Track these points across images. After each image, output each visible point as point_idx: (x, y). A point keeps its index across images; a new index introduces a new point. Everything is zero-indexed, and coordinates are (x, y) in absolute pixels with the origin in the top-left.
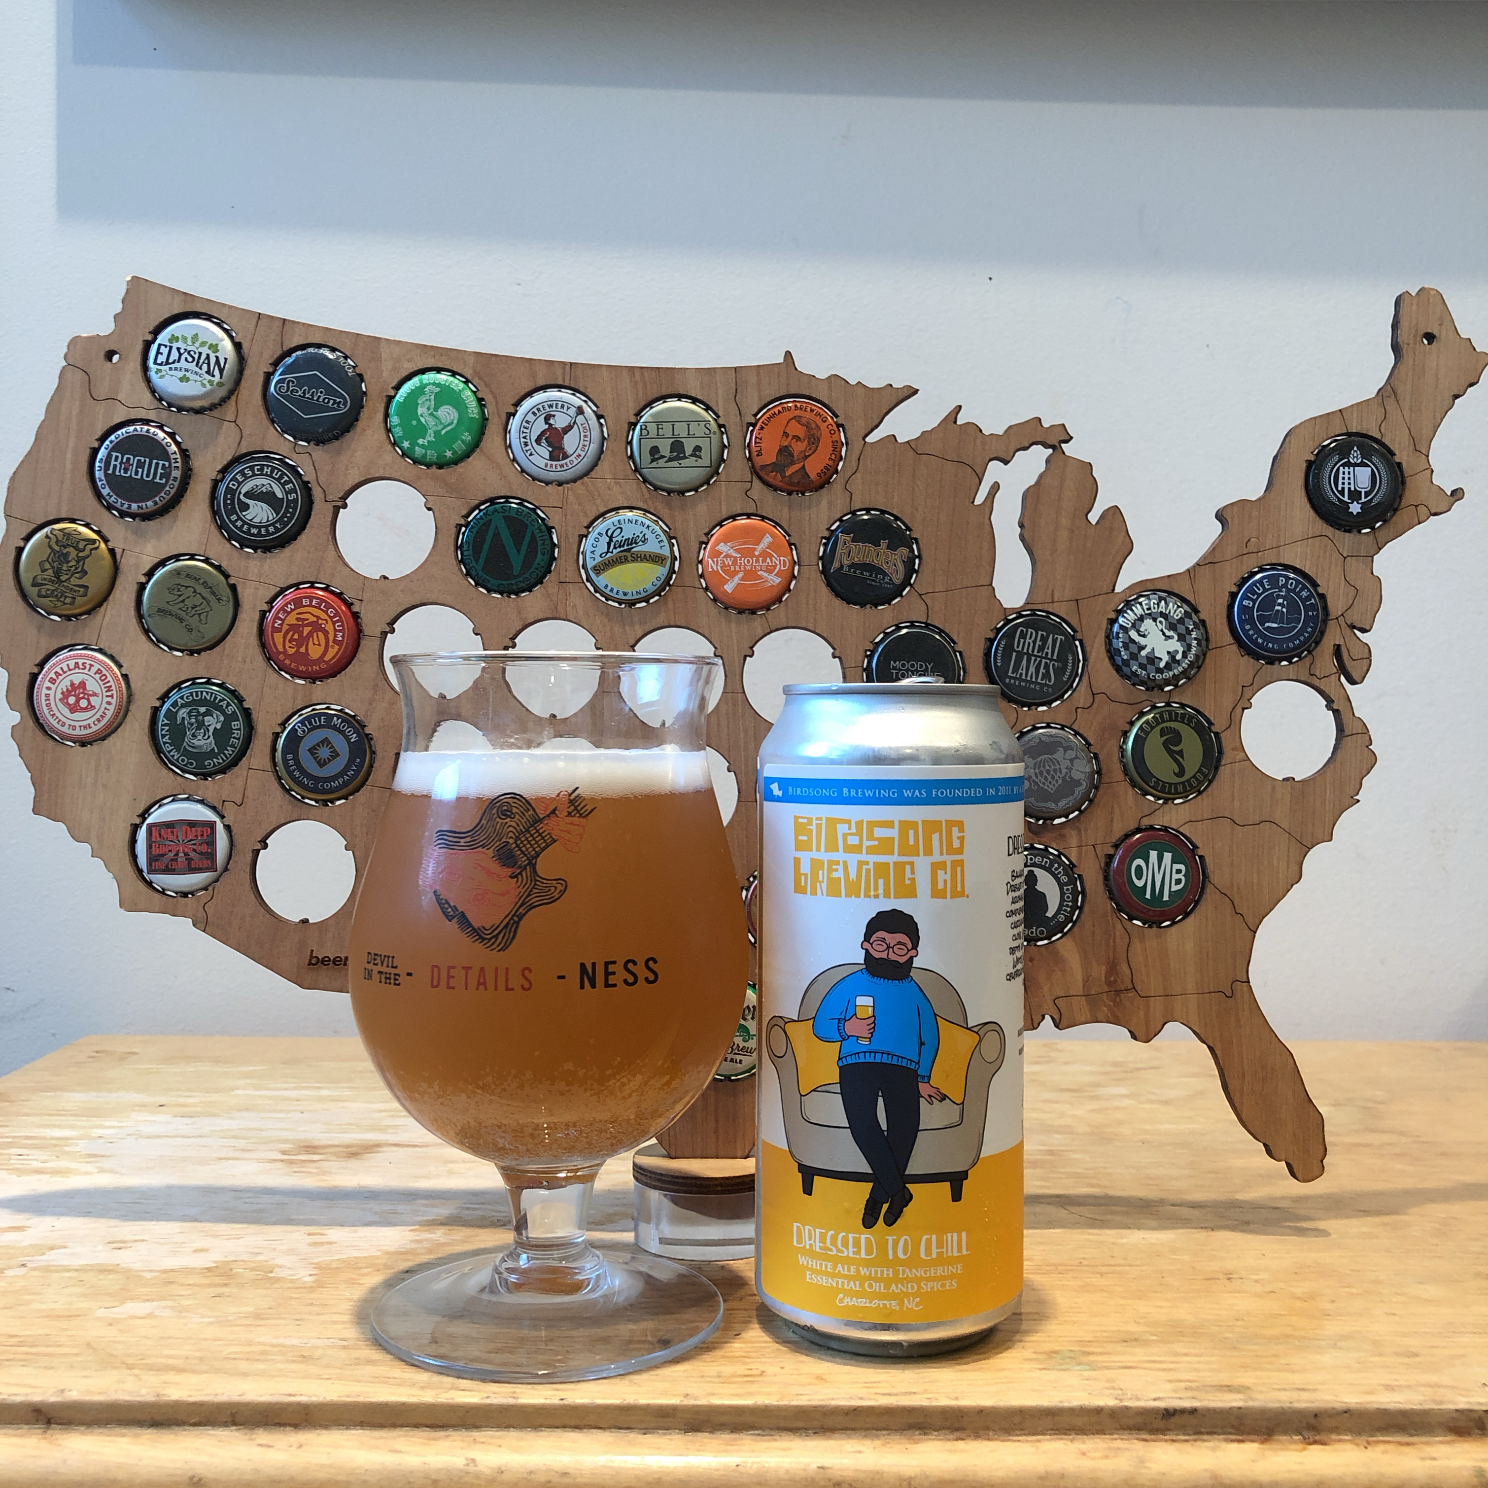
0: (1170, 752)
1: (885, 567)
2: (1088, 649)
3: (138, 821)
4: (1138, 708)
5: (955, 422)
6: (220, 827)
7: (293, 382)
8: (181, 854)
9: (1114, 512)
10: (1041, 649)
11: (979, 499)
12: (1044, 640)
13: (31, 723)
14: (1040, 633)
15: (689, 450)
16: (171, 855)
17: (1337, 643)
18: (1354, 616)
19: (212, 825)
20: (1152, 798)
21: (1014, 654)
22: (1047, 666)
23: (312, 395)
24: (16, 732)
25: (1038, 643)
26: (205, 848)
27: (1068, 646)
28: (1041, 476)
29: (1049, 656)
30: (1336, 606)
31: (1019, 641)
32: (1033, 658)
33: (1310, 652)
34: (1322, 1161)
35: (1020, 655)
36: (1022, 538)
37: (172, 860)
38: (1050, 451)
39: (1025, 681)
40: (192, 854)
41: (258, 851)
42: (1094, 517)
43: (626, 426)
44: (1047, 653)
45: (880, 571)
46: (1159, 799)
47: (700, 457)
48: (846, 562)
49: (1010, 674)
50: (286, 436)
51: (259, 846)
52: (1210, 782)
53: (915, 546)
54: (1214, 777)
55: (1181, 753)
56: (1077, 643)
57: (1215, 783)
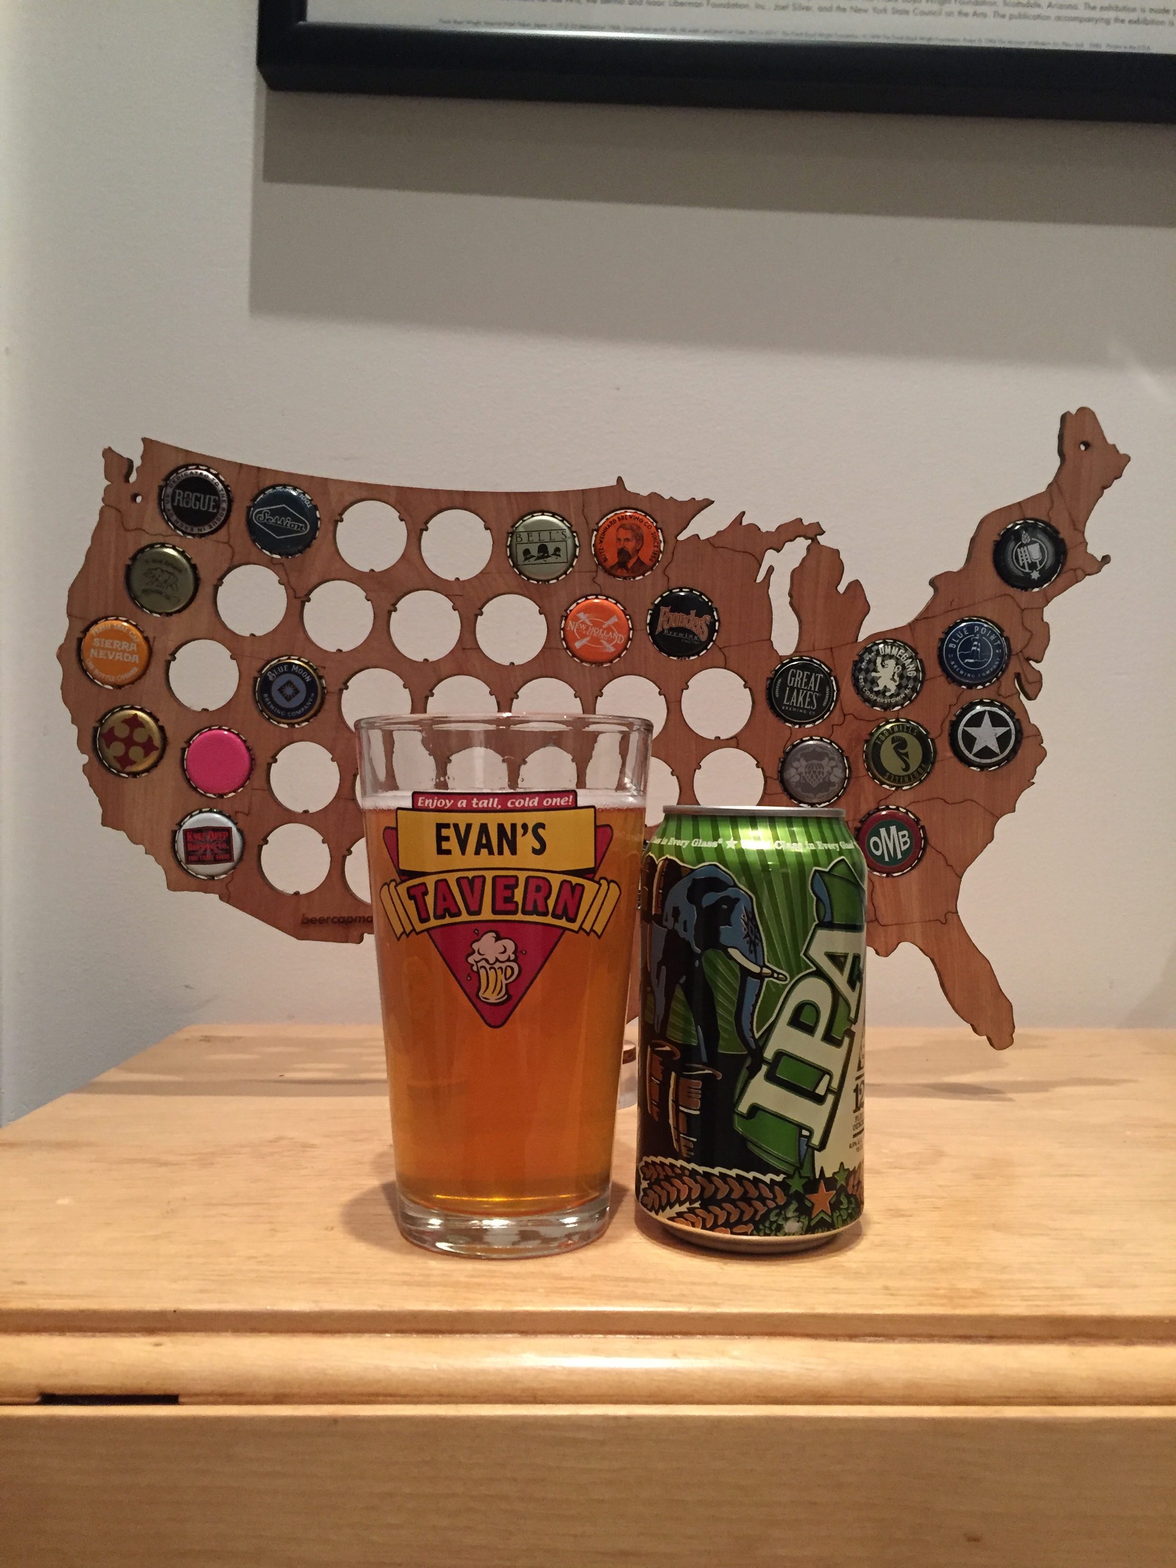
0: (899, 755)
1: (694, 629)
2: (840, 683)
3: (176, 828)
4: (875, 724)
5: (741, 523)
6: (234, 830)
7: (268, 513)
8: (209, 852)
9: (856, 585)
10: (807, 684)
11: (760, 578)
12: (809, 677)
13: (96, 763)
14: (806, 673)
15: (551, 550)
16: (202, 851)
17: (1018, 671)
18: (1028, 653)
19: (229, 830)
20: (887, 787)
21: (788, 688)
22: (811, 696)
23: (282, 522)
24: (86, 769)
25: (805, 680)
26: (225, 846)
27: (825, 682)
28: (804, 559)
29: (813, 689)
30: (1016, 646)
31: (791, 680)
32: (801, 691)
33: (998, 679)
34: (1012, 1035)
35: (792, 689)
36: (791, 604)
37: (202, 855)
38: (810, 541)
39: (795, 707)
40: (216, 851)
41: (262, 846)
42: (841, 588)
43: (506, 535)
44: (811, 687)
45: (690, 632)
46: (893, 787)
47: (559, 556)
48: (666, 627)
49: (785, 702)
50: (264, 551)
51: (262, 843)
52: (928, 773)
53: (715, 613)
54: (931, 770)
55: (906, 754)
56: (832, 678)
57: (931, 774)
